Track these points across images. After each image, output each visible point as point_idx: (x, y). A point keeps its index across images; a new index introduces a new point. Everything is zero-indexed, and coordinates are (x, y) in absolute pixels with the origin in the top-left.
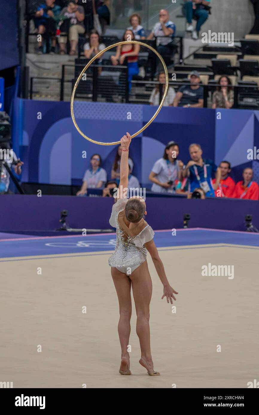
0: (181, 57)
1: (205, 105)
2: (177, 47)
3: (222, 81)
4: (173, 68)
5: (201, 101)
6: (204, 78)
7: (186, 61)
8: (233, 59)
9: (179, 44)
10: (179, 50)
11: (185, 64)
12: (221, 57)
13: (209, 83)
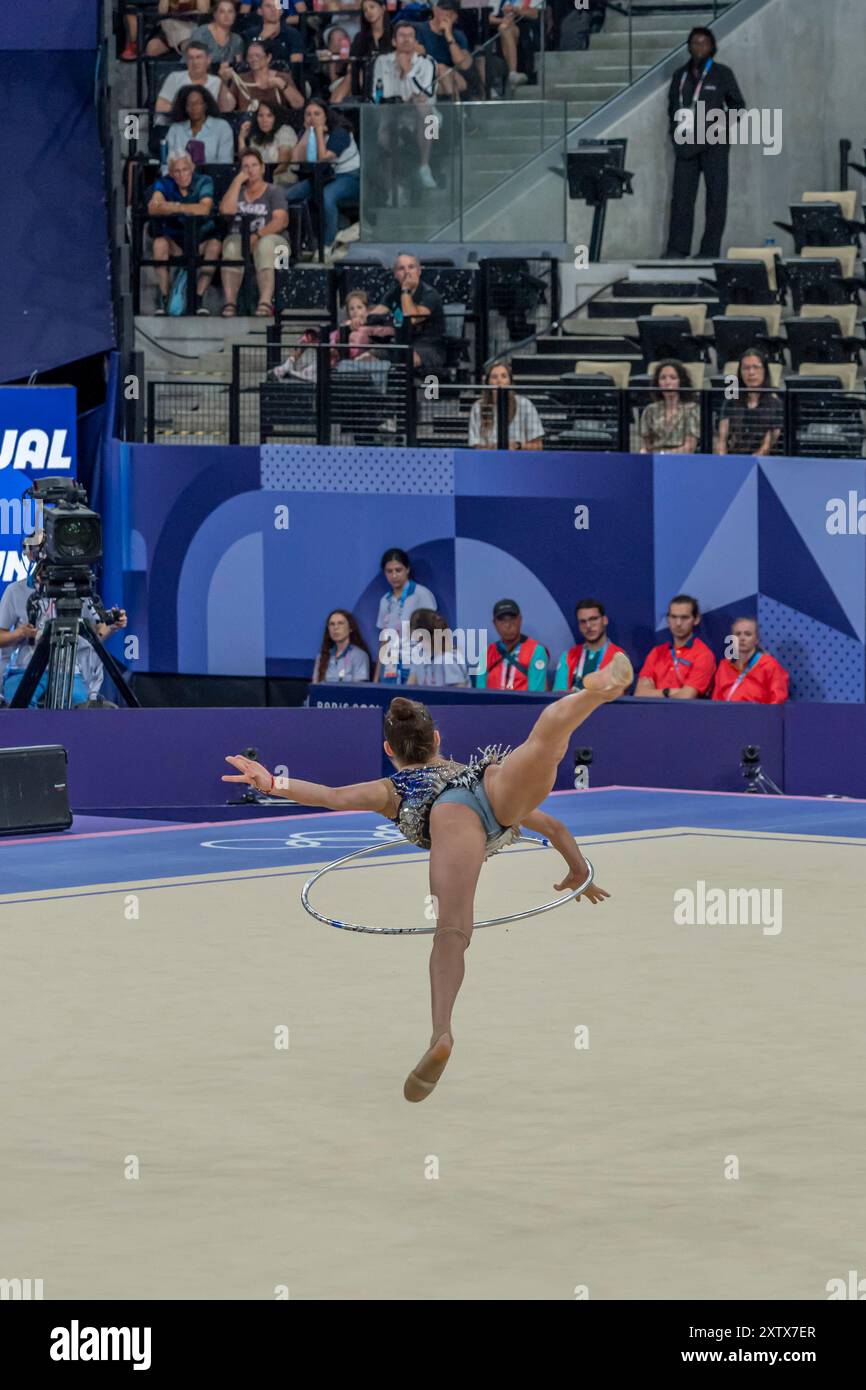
0: (555, 315)
1: (624, 444)
2: (544, 286)
3: (664, 377)
4: (533, 346)
6: (619, 371)
7: (568, 326)
8: (695, 315)
9: (547, 279)
10: (548, 294)
11: (565, 333)
12: (664, 311)
13: (632, 383)
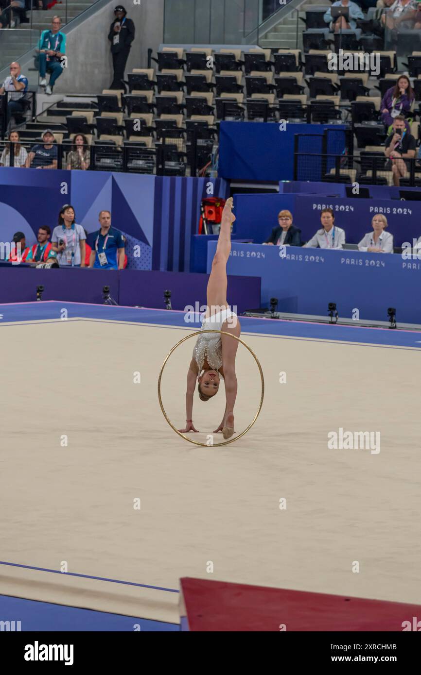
0: (34, 114)
1: (60, 166)
3: (78, 140)
4: (25, 126)
5: (55, 162)
6: (58, 137)
7: (39, 119)
8: (89, 116)
9: (31, 100)
10: (31, 106)
11: (38, 122)
12: (76, 114)
13: (63, 142)
